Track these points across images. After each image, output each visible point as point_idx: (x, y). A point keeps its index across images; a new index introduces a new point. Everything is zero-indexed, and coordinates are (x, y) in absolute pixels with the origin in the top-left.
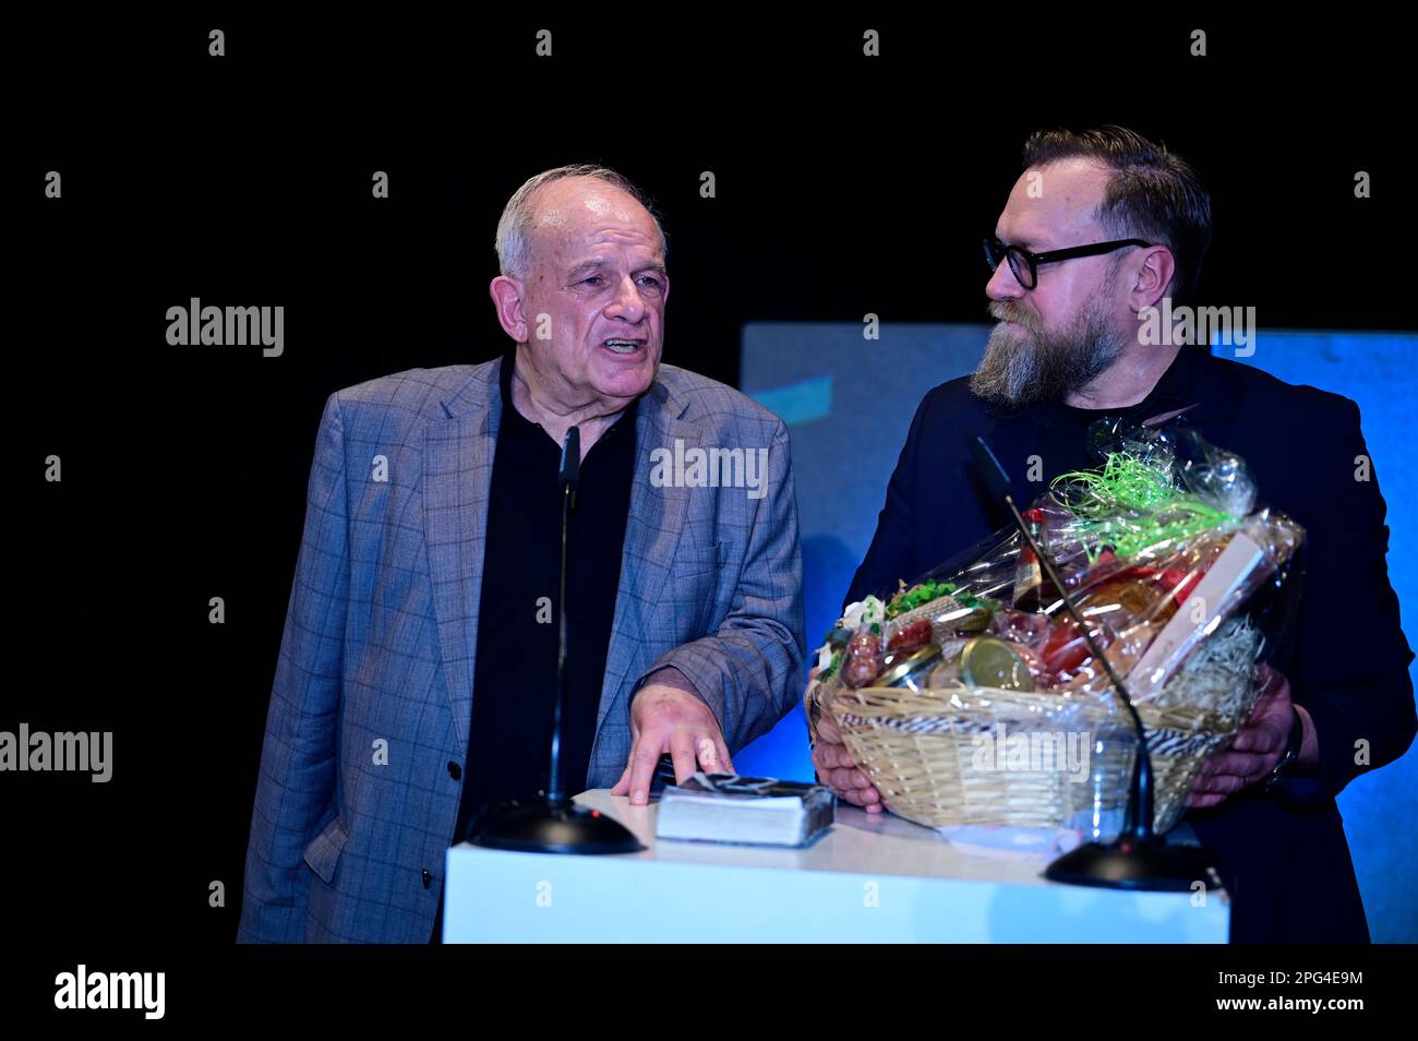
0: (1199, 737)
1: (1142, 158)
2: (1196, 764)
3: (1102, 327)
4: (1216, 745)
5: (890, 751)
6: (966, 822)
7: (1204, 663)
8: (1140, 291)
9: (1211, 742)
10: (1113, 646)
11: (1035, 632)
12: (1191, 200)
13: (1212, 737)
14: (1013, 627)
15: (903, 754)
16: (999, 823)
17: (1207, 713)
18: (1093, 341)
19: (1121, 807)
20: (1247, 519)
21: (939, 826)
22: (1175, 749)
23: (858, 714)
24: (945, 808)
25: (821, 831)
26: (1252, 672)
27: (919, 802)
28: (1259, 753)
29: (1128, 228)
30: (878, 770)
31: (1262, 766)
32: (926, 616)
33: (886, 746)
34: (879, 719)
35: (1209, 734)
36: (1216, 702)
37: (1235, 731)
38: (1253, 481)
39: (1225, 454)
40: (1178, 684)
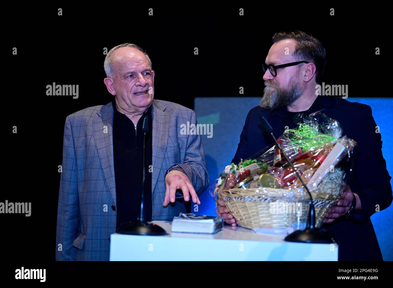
0: (327, 202)
1: (305, 39)
2: (327, 210)
3: (296, 86)
4: (332, 204)
5: (239, 207)
6: (261, 227)
7: (329, 180)
8: (306, 76)
9: (331, 203)
10: (302, 175)
11: (280, 172)
12: (320, 50)
13: (331, 201)
14: (274, 171)
15: (242, 208)
16: (270, 227)
17: (330, 194)
18: (293, 90)
19: (305, 222)
20: (340, 139)
21: (253, 228)
22: (320, 205)
23: (229, 196)
24: (255, 223)
25: (219, 230)
26: (342, 183)
27: (247, 222)
28: (344, 207)
29: (302, 58)
30: (235, 213)
31: (345, 210)
32: (249, 169)
33: (237, 206)
34: (235, 198)
35: (330, 200)
36: (332, 191)
37: (337, 200)
38: (341, 128)
39: (333, 120)
40: (321, 186)
